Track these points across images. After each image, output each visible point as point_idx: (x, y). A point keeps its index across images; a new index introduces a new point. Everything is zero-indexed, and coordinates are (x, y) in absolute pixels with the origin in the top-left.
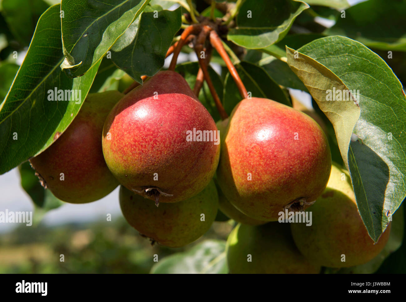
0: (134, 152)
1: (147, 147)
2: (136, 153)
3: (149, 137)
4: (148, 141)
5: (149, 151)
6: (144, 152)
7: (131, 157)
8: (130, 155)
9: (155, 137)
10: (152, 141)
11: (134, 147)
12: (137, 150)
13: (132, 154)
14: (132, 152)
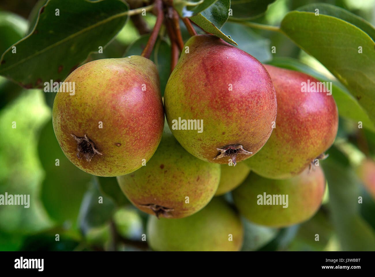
0: (240, 108)
1: (252, 103)
2: (243, 109)
3: (254, 93)
4: (254, 97)
5: (254, 106)
6: (250, 107)
7: (237, 113)
8: (236, 112)
9: (259, 93)
10: (257, 97)
11: (241, 103)
12: (244, 106)
13: (239, 110)
14: (239, 108)
